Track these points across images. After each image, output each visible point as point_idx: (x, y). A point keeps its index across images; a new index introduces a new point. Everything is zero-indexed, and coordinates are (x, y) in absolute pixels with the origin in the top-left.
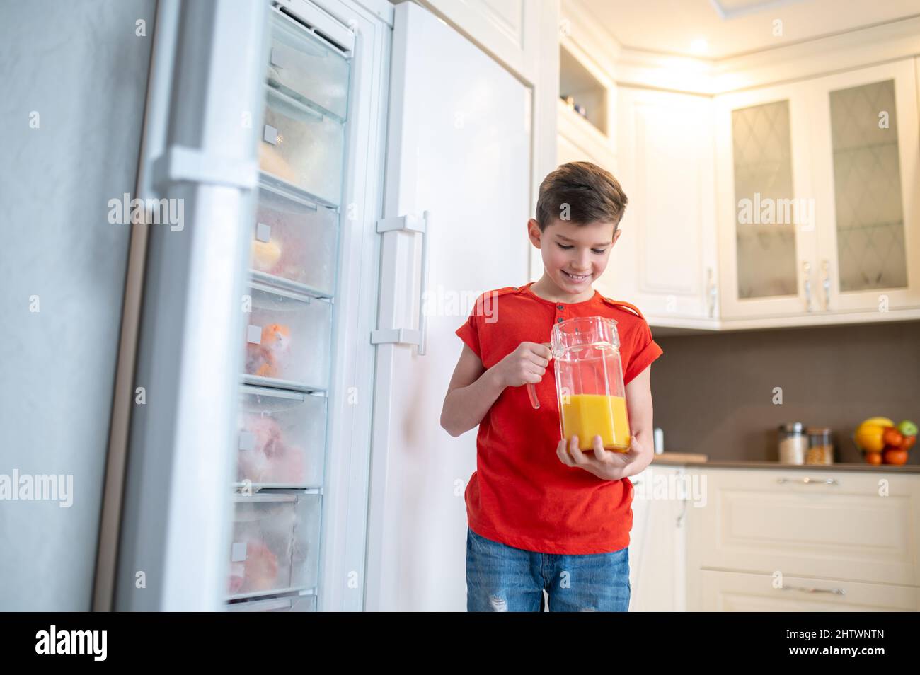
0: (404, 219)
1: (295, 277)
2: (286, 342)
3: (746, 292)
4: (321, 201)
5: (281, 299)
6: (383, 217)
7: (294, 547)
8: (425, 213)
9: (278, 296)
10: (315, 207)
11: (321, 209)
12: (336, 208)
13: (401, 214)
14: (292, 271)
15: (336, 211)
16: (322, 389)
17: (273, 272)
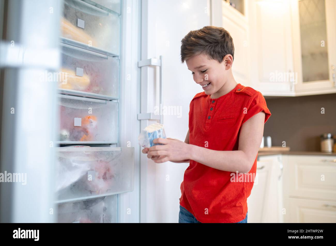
0: (150, 60)
1: (98, 92)
2: (95, 123)
3: (306, 79)
4: (110, 54)
5: (92, 103)
6: (141, 60)
7: (104, 218)
8: (161, 57)
9: (90, 102)
10: (107, 58)
11: (110, 58)
12: (118, 57)
13: (149, 58)
14: (96, 89)
15: (118, 58)
16: (114, 143)
17: (85, 91)
